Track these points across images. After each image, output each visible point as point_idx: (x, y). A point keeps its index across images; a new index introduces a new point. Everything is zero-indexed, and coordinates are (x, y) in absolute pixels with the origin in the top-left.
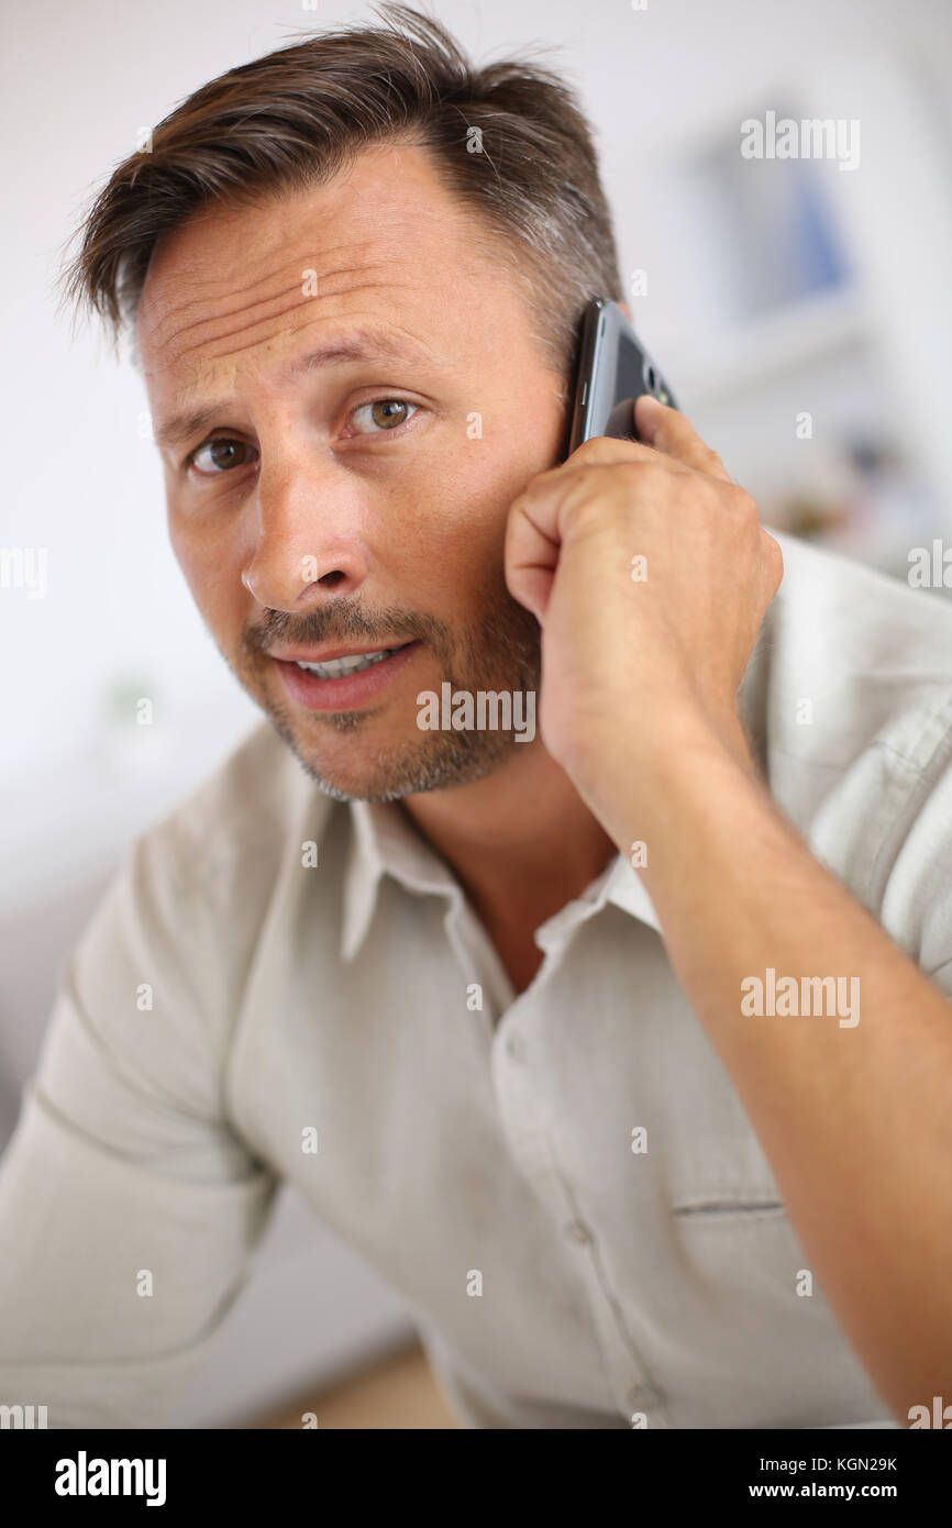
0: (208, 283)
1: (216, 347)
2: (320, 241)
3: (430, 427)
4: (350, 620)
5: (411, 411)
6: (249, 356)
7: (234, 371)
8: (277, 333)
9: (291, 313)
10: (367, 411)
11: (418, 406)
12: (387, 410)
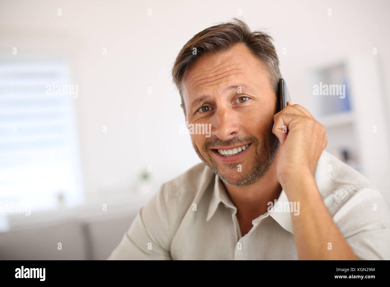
0: (205, 71)
1: (208, 84)
2: (230, 62)
3: (252, 102)
4: (236, 140)
5: (247, 99)
6: (216, 87)
7: (212, 89)
8: (222, 82)
9: (225, 78)
10: (238, 99)
11: (250, 98)
12: (242, 99)
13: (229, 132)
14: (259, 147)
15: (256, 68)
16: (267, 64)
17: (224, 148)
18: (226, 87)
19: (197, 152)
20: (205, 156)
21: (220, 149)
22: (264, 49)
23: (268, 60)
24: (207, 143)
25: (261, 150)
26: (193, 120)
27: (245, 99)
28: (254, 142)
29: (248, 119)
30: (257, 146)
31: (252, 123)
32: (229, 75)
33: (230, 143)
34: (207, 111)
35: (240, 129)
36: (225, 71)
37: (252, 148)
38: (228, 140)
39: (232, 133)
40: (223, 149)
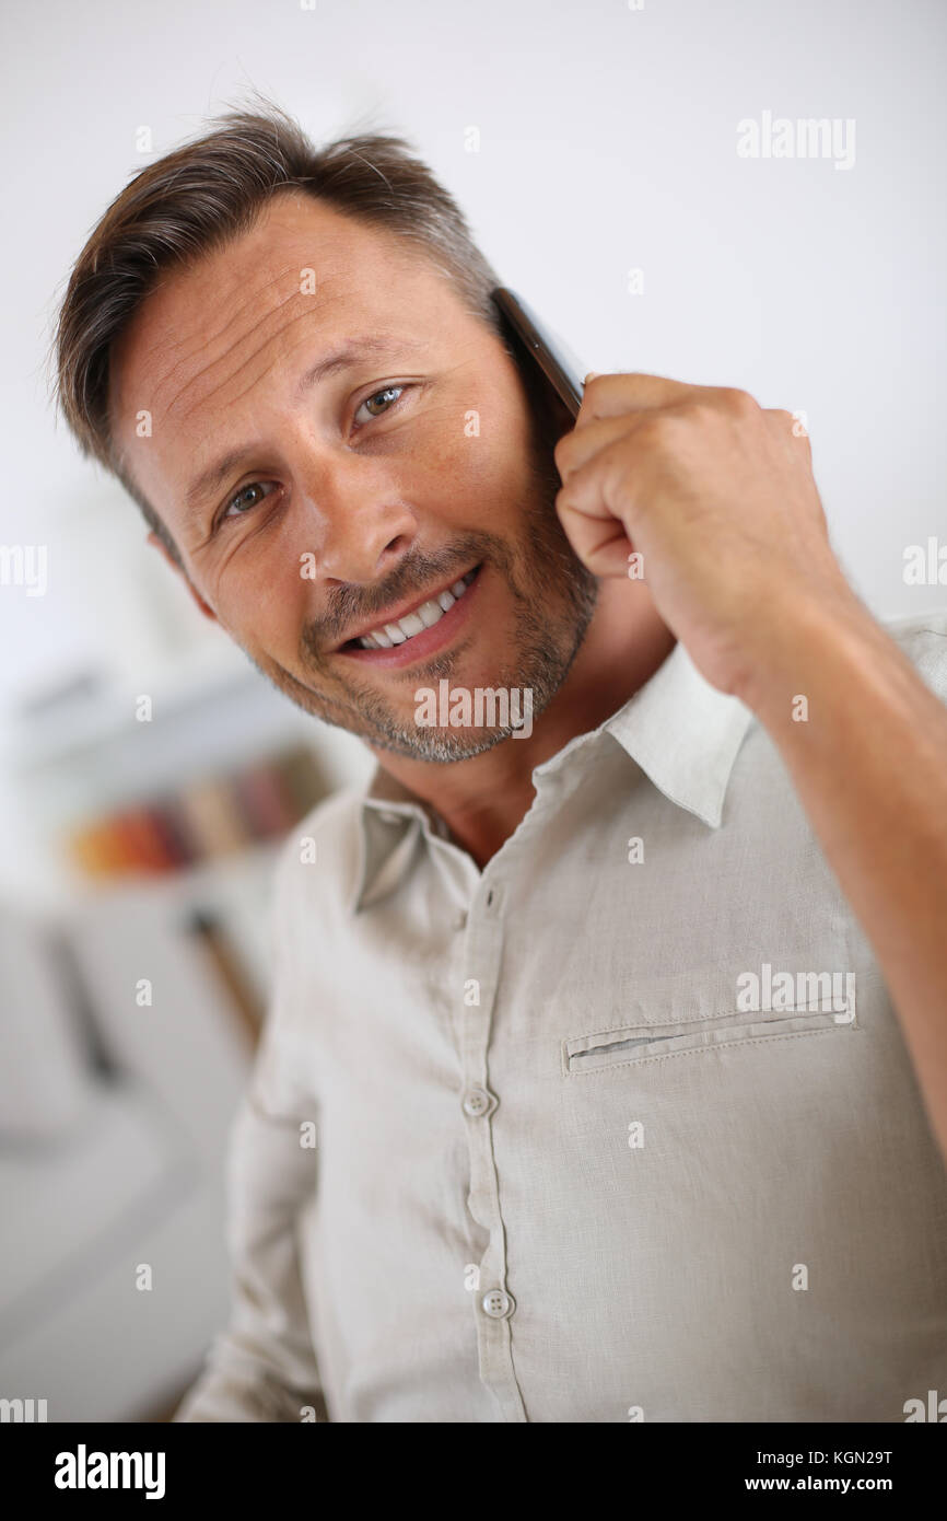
3: (420, 397)
10: (364, 408)
11: (407, 387)
12: (380, 401)
13: (378, 542)
14: (519, 566)
15: (385, 258)
16: (422, 233)
17: (381, 617)
18: (298, 377)
19: (282, 687)
20: (322, 688)
21: (367, 633)
22: (388, 177)
23: (418, 214)
24: (312, 629)
25: (531, 580)
26: (218, 562)
27: (391, 397)
28: (489, 557)
29: (432, 468)
30: (506, 567)
31: (456, 478)
32: (289, 325)
33: (397, 585)
34: (256, 502)
35: (417, 520)
36: (267, 312)
37: (493, 582)
38: (387, 576)
39: (392, 546)
40: (380, 627)
